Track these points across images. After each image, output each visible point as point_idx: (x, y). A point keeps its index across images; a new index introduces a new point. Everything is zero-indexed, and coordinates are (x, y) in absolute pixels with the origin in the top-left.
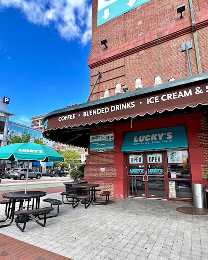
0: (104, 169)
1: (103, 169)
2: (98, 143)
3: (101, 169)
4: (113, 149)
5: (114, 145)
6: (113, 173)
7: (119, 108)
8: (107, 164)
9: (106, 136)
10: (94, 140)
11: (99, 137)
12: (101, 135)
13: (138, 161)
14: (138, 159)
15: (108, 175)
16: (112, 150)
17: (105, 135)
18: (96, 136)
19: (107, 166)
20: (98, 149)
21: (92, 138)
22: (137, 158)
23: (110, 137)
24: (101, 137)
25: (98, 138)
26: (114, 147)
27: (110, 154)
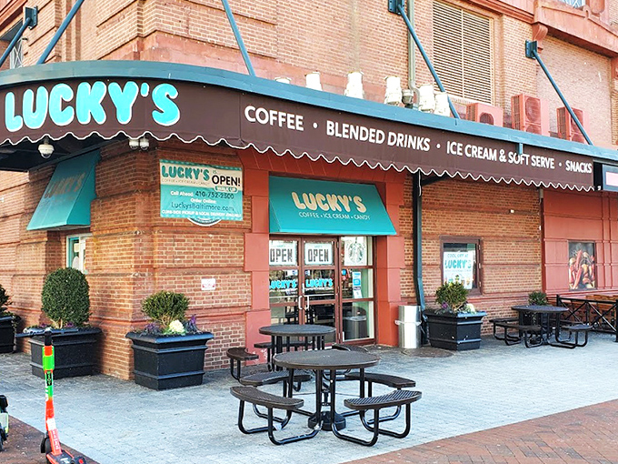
0: (213, 281)
1: (208, 284)
2: (192, 194)
3: (204, 282)
4: (241, 219)
5: (244, 208)
6: (241, 292)
7: (403, 142)
8: (221, 265)
9: (221, 173)
10: (177, 181)
11: (197, 173)
12: (204, 168)
13: (286, 258)
14: (285, 253)
15: (224, 301)
16: (237, 222)
17: (217, 171)
18: (184, 167)
19: (222, 273)
20: (193, 213)
21: (167, 172)
22: (283, 250)
23: (232, 180)
24: (201, 175)
25: (192, 174)
26: (244, 215)
27: (232, 235)
